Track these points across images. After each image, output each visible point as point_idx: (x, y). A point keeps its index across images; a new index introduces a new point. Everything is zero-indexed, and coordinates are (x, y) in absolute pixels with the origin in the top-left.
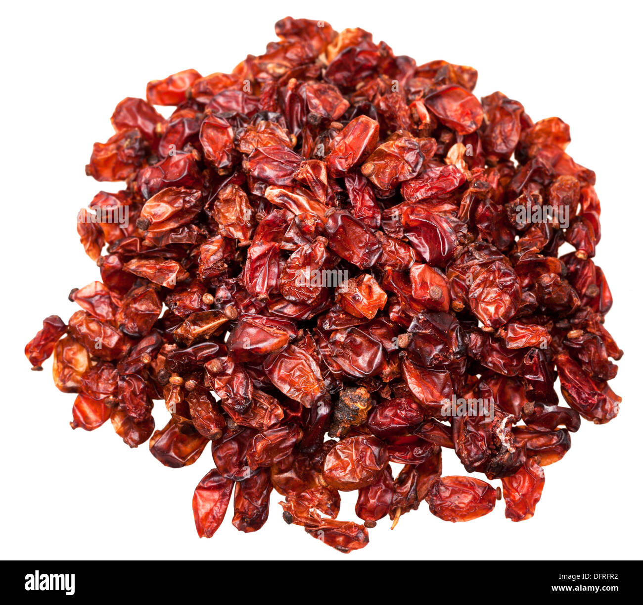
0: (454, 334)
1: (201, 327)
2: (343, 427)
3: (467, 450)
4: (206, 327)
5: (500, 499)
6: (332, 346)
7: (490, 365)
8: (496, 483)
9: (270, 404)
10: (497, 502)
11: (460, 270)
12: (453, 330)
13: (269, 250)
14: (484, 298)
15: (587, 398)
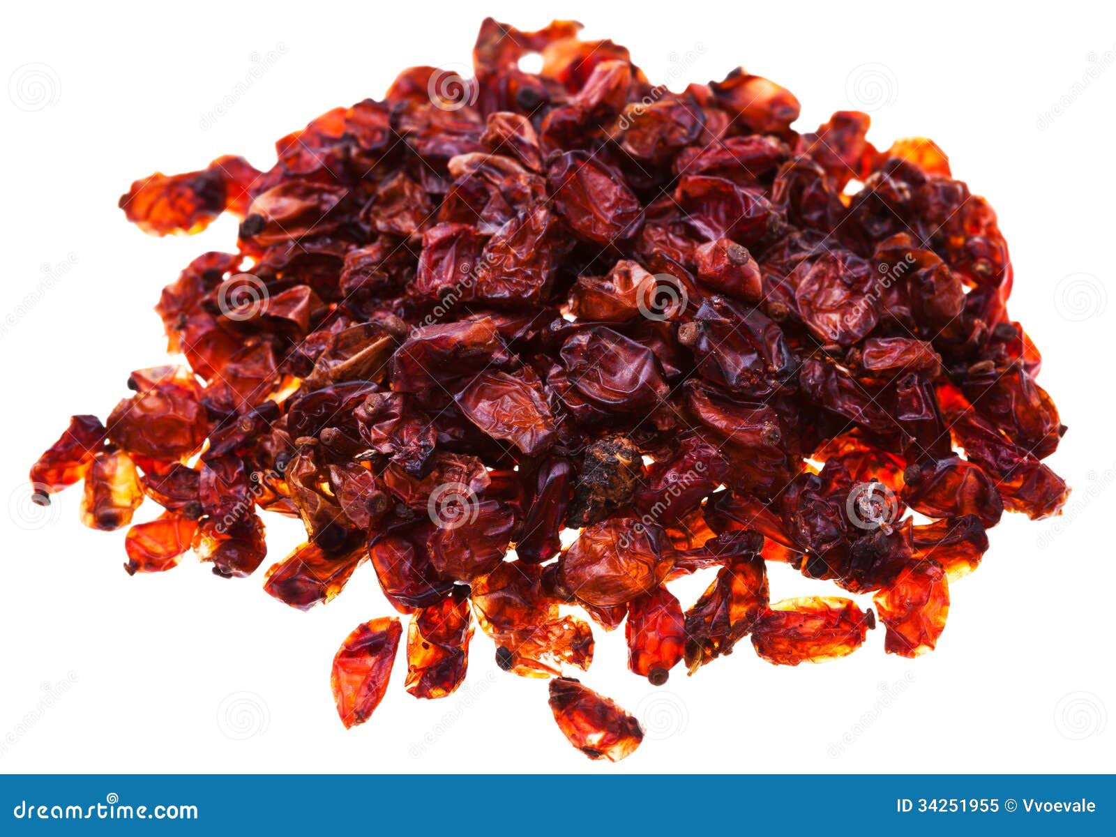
0: (774, 346)
1: (345, 359)
2: (594, 501)
3: (808, 523)
4: (353, 359)
5: (872, 626)
6: (569, 357)
7: (840, 409)
8: (865, 601)
9: (467, 463)
10: (869, 632)
11: (779, 267)
12: (772, 339)
13: (458, 233)
14: (821, 305)
15: (1010, 455)
